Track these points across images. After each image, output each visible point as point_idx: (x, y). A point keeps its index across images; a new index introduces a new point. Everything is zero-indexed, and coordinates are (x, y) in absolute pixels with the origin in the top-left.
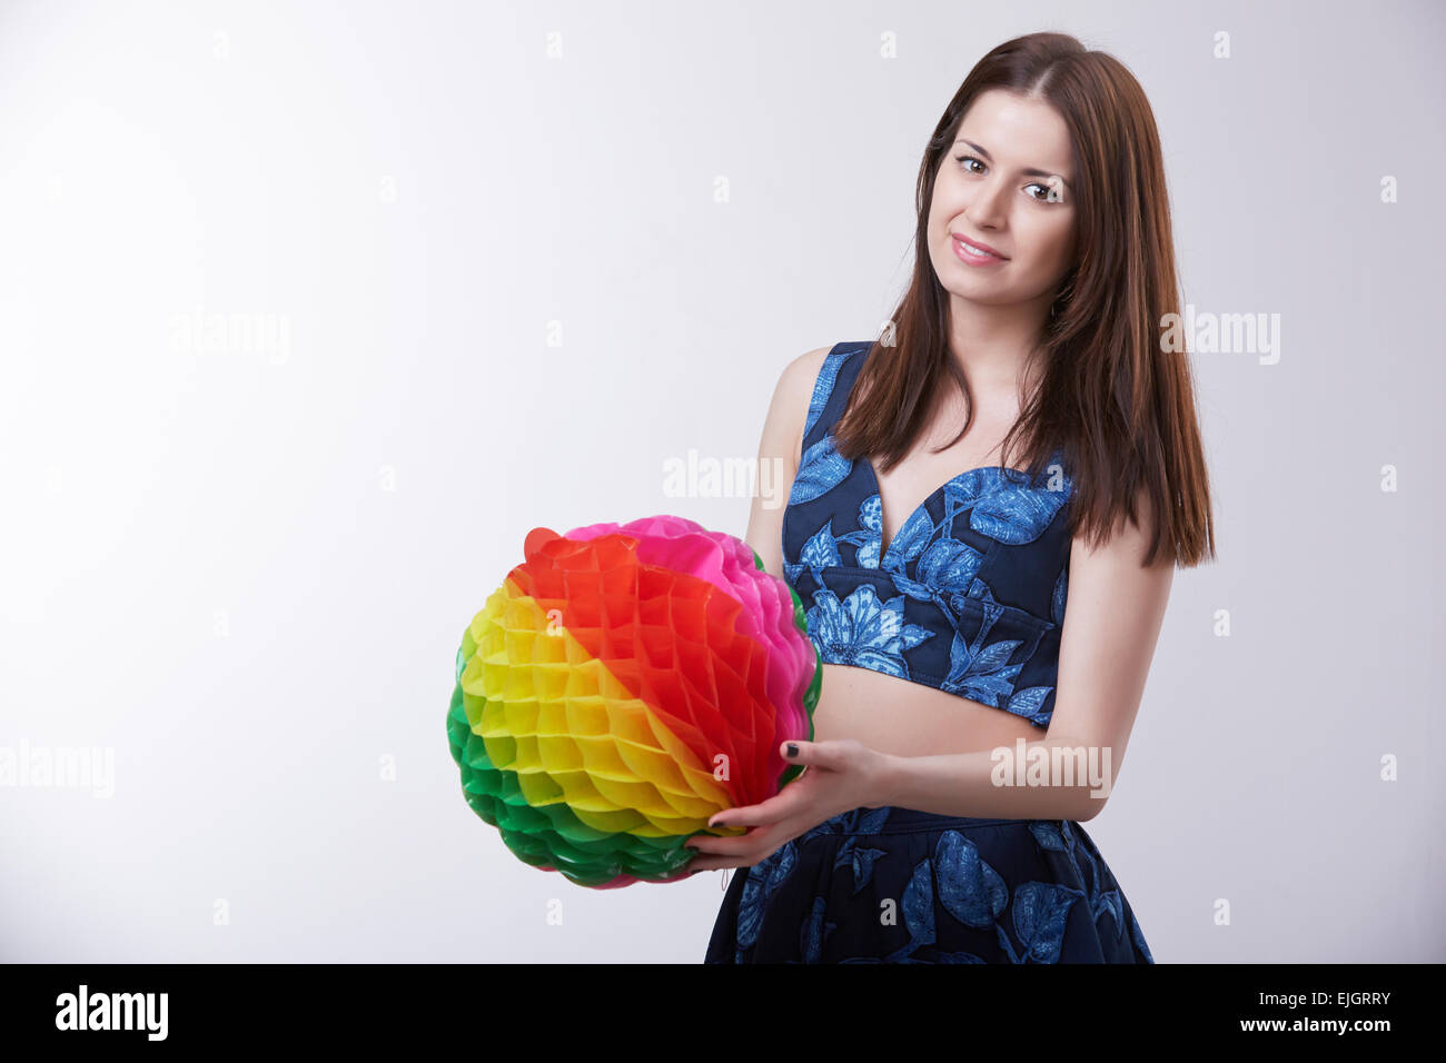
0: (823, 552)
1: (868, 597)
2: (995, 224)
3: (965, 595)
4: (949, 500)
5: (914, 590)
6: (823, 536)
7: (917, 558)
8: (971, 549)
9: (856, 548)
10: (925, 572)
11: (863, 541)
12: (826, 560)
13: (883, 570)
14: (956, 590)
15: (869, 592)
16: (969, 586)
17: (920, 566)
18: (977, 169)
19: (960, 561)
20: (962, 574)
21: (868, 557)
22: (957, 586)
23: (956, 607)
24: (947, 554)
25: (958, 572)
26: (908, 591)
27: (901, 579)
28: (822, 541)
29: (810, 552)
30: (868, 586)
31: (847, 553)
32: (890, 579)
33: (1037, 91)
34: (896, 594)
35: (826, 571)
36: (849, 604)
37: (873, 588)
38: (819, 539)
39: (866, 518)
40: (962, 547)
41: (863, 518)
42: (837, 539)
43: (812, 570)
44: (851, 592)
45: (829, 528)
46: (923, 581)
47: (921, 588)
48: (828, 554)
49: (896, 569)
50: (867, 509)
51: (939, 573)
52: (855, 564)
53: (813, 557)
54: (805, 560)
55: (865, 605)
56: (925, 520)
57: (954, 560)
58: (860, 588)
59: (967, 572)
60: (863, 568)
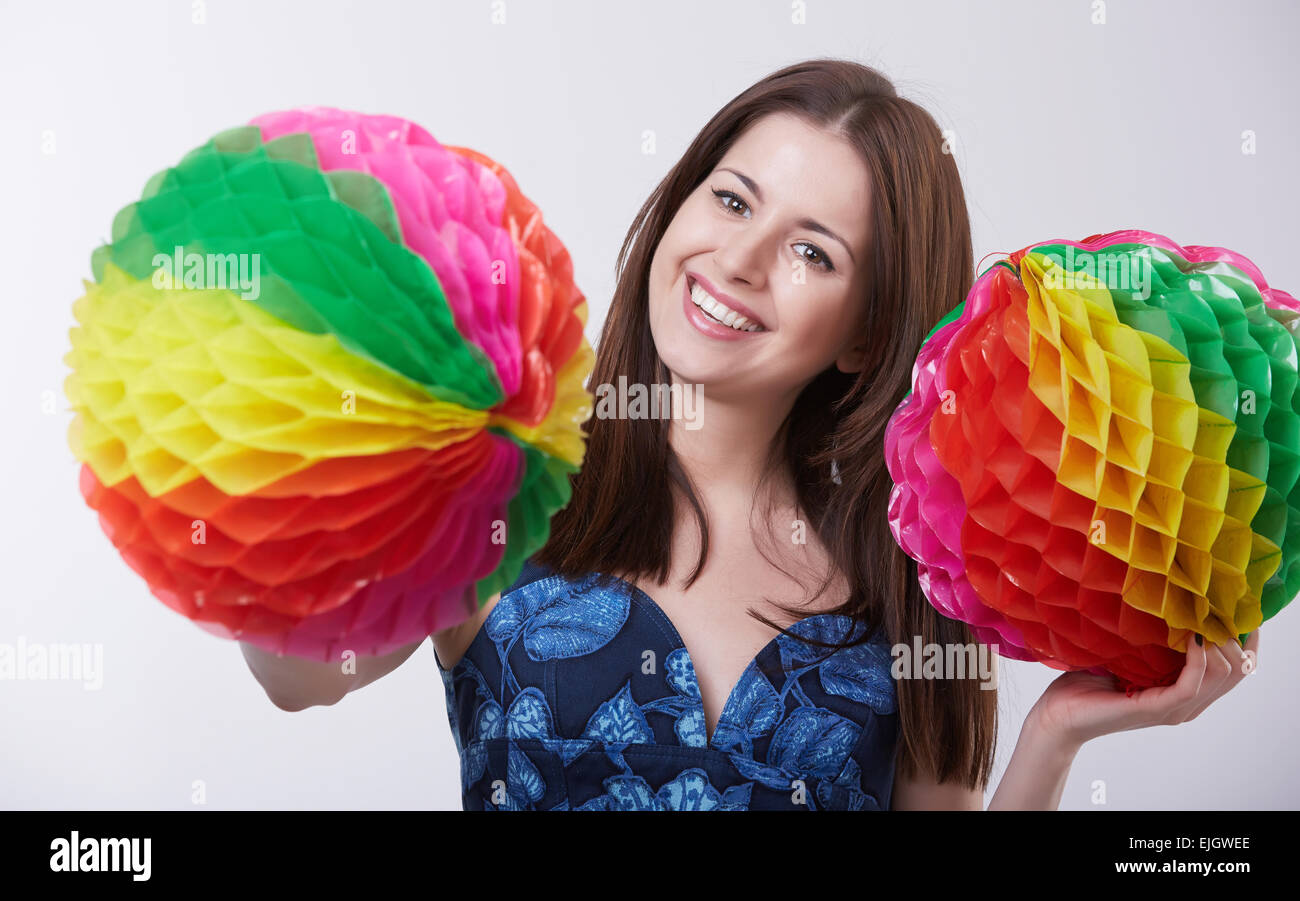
0: (624, 725)
1: (697, 785)
2: (752, 276)
3: (832, 782)
4: (786, 657)
5: (765, 775)
6: (622, 702)
7: (770, 733)
8: (846, 721)
9: (673, 721)
10: (781, 751)
11: (681, 710)
12: (630, 734)
13: (716, 749)
14: (823, 776)
15: (698, 779)
16: (841, 769)
17: (775, 742)
18: (736, 209)
19: (834, 736)
20: (834, 753)
21: (690, 730)
22: (826, 769)
23: (822, 797)
24: (815, 727)
25: (830, 751)
26: (757, 776)
27: (744, 762)
28: (621, 708)
29: (604, 723)
30: (696, 770)
31: (662, 726)
32: (729, 762)
33: (838, 127)
34: (739, 780)
35: (630, 749)
36: (668, 794)
37: (704, 774)
38: (616, 706)
39: (677, 679)
40: (833, 718)
41: (672, 678)
42: (643, 707)
43: (607, 747)
44: (671, 778)
45: (628, 692)
46: (776, 763)
47: (774, 773)
48: (632, 727)
49: (738, 747)
50: (675, 666)
51: (803, 752)
52: (675, 739)
53: (609, 730)
54: (594, 733)
55: (694, 795)
56: (759, 683)
57: (825, 735)
58: (684, 773)
59: (841, 751)
60: (685, 746)
